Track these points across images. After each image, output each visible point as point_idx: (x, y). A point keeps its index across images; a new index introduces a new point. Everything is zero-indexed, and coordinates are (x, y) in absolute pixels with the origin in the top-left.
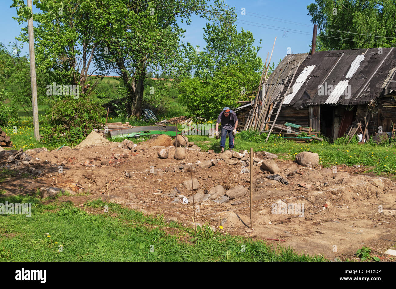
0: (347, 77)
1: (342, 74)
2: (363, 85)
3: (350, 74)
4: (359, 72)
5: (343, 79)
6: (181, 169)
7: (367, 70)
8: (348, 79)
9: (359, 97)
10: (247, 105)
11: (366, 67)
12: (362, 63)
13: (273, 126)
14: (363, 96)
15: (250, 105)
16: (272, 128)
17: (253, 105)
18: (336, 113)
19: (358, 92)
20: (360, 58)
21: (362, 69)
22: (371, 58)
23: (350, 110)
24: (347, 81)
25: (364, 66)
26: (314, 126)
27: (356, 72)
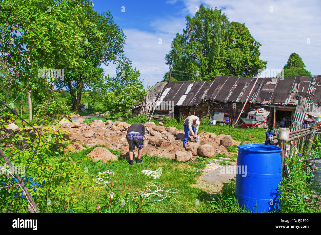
0: (186, 93)
1: (183, 92)
2: (193, 97)
3: (187, 92)
4: (191, 91)
5: (184, 94)
6: (117, 134)
7: (194, 90)
8: (186, 94)
9: (192, 102)
10: (138, 106)
11: (194, 89)
12: (192, 87)
13: (151, 116)
14: (193, 102)
15: (140, 106)
16: (151, 117)
17: (141, 106)
18: (181, 110)
19: (191, 101)
20: (191, 85)
21: (192, 90)
22: (196, 85)
23: (187, 109)
24: (186, 95)
25: (193, 88)
26: (171, 116)
27: (190, 92)
